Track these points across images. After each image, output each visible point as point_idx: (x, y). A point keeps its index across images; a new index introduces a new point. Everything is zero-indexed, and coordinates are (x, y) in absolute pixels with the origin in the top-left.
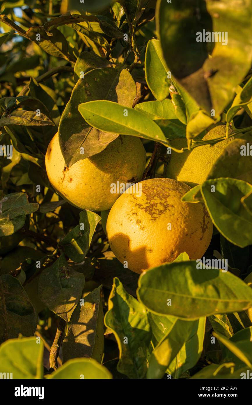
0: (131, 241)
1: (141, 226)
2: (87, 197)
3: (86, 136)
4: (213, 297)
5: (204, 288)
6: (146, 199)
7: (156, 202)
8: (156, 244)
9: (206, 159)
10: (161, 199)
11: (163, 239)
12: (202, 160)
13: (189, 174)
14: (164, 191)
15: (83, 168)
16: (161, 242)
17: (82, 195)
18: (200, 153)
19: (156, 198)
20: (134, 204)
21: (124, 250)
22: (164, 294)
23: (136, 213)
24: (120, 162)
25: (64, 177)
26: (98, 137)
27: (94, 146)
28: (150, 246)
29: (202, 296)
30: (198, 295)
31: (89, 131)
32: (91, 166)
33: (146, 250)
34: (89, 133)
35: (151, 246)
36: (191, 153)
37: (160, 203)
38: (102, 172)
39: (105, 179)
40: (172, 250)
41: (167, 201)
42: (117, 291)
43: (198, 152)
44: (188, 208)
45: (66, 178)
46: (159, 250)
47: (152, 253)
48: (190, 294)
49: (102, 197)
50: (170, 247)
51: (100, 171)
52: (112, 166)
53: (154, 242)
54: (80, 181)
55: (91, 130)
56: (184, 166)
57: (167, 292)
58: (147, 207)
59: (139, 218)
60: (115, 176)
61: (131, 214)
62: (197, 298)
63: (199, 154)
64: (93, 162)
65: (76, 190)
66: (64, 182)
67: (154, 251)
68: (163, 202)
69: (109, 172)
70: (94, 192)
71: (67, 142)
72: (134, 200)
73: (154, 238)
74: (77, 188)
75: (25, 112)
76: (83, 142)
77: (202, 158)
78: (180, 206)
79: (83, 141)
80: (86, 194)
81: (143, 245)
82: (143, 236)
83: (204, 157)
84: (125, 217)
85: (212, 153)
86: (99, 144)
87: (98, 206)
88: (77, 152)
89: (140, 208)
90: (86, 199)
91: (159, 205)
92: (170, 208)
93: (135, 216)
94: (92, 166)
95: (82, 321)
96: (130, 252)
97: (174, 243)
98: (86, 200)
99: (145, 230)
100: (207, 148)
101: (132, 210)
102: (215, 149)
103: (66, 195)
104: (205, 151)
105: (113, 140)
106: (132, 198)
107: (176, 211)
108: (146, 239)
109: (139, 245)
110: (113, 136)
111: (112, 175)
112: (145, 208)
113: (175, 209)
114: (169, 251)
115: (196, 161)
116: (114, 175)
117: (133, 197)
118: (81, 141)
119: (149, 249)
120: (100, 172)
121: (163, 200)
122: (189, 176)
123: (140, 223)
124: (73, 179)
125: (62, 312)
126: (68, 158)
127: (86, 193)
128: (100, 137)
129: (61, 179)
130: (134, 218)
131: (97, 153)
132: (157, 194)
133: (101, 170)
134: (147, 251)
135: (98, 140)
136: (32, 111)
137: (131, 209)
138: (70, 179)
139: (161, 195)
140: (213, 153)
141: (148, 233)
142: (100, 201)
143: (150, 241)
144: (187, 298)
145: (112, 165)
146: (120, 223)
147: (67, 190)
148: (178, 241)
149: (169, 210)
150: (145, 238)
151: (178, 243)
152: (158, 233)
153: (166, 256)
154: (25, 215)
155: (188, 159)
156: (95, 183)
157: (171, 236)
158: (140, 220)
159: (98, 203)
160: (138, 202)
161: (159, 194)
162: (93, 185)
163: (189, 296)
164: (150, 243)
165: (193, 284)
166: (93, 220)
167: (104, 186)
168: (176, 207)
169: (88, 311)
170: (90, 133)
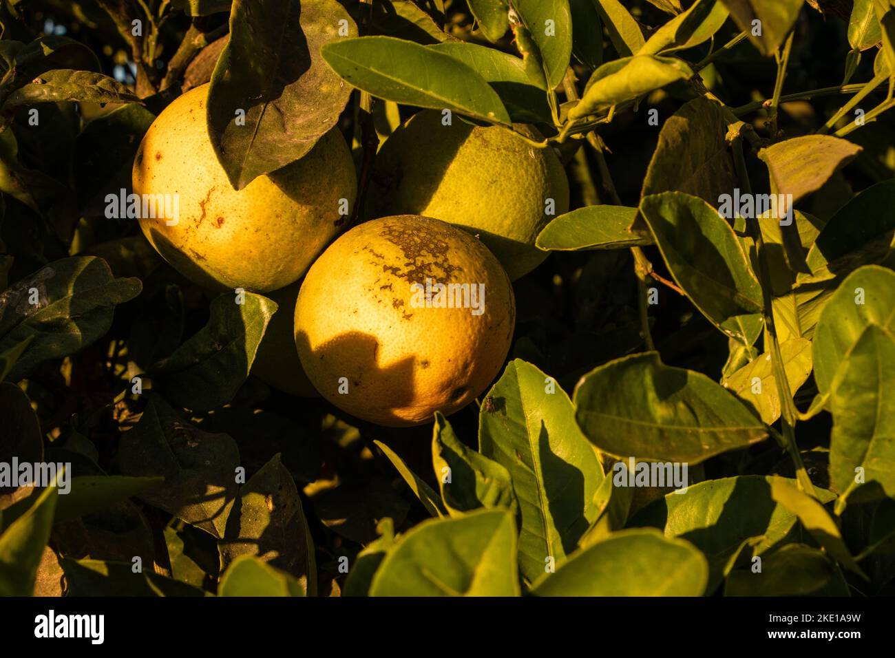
0: (382, 345)
1: (404, 312)
2: (253, 260)
3: (257, 124)
4: (689, 424)
5: (673, 407)
6: (403, 255)
7: (427, 263)
8: (437, 348)
9: (486, 174)
10: (434, 256)
11: (452, 337)
12: (479, 177)
13: (450, 208)
14: (435, 238)
15: (254, 194)
16: (448, 345)
17: (244, 254)
18: (473, 163)
19: (424, 252)
20: (381, 268)
21: (359, 368)
22: (613, 421)
23: (390, 286)
24: (327, 181)
25: (204, 215)
26: (283, 125)
27: (280, 146)
28: (426, 354)
29: (672, 422)
30: (665, 421)
31: (261, 113)
32: (272, 188)
33: (416, 363)
34: (261, 118)
35: (428, 353)
36: (453, 162)
37: (436, 264)
38: (293, 202)
39: (299, 218)
40: (467, 360)
41: (447, 259)
42: (443, 439)
43: (468, 160)
44: (485, 273)
45: (207, 218)
46: (442, 361)
47: (427, 369)
48: (653, 420)
49: (286, 259)
50: (464, 353)
51: (290, 200)
52: (312, 190)
53: (434, 345)
54: (245, 223)
55: (264, 110)
56: (439, 190)
57: (617, 418)
58: (411, 272)
59: (399, 297)
60: (317, 211)
61: (377, 288)
62: (665, 427)
63: (470, 166)
64: (276, 181)
65: (230, 244)
66: (201, 228)
67: (431, 365)
68: (440, 260)
69: (307, 203)
70: (273, 247)
71: (223, 135)
72: (376, 260)
73: (434, 336)
74: (234, 239)
75: (72, 73)
76: (255, 137)
77: (479, 173)
78: (473, 268)
79: (254, 133)
80: (255, 253)
81: (409, 351)
82: (410, 333)
83: (481, 169)
84: (362, 295)
85: (497, 162)
86: (290, 140)
87: (269, 280)
88: (248, 157)
89: (396, 275)
90: (250, 263)
91: (433, 267)
92: (456, 273)
93: (387, 291)
94: (274, 189)
95: (247, 536)
96: (377, 370)
97: (471, 346)
98: (249, 266)
99: (415, 321)
100: (485, 153)
101: (379, 280)
102: (502, 153)
103: (199, 257)
104: (482, 157)
105: (325, 132)
106: (371, 257)
107: (468, 278)
108: (418, 340)
109: (400, 353)
110: (323, 123)
111: (312, 209)
112: (406, 274)
113: (465, 275)
114: (460, 363)
115: (465, 179)
116: (316, 209)
117: (372, 253)
118: (249, 134)
119: (423, 360)
120: (291, 202)
121: (438, 257)
122: (451, 212)
123: (401, 307)
124: (226, 220)
125: (201, 520)
126: (233, 171)
127: (253, 250)
128: (289, 126)
129: (195, 220)
130: (387, 297)
131: (294, 159)
132: (423, 245)
133: (293, 198)
134: (418, 364)
135: (285, 132)
136: (89, 72)
137: (376, 279)
138: (218, 221)
139: (432, 246)
140: (500, 162)
141: (422, 326)
142: (278, 267)
143: (427, 343)
144: (651, 429)
145: (313, 186)
146: (352, 310)
147: (206, 244)
148: (478, 341)
149: (455, 276)
150: (415, 336)
151: (477, 345)
152: (443, 326)
153: (453, 374)
154: (112, 304)
155: (446, 175)
156: (278, 226)
157: (467, 330)
158: (402, 300)
159: (273, 271)
160: (389, 264)
161: (427, 245)
162: (273, 231)
163: (652, 425)
164: (426, 347)
165: (657, 400)
166: (258, 312)
167: (296, 235)
168: (465, 270)
169: (257, 512)
170: (265, 117)
